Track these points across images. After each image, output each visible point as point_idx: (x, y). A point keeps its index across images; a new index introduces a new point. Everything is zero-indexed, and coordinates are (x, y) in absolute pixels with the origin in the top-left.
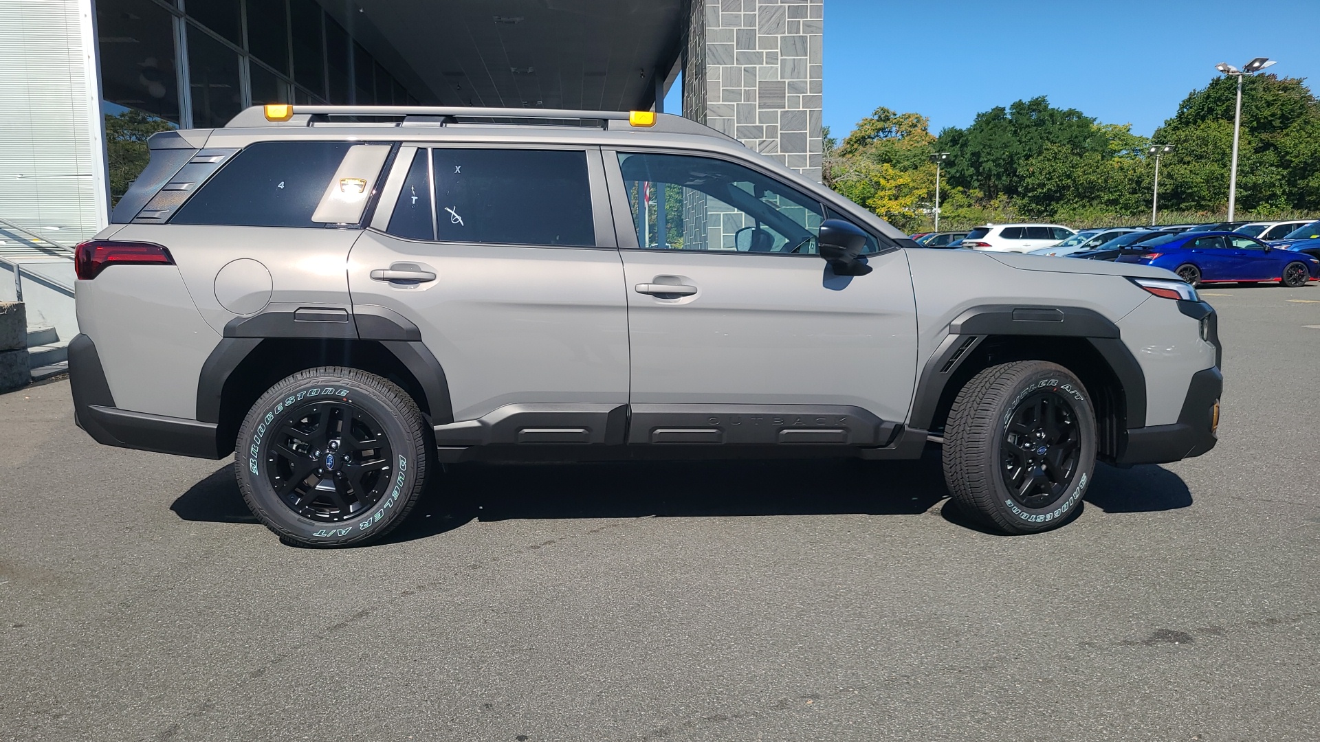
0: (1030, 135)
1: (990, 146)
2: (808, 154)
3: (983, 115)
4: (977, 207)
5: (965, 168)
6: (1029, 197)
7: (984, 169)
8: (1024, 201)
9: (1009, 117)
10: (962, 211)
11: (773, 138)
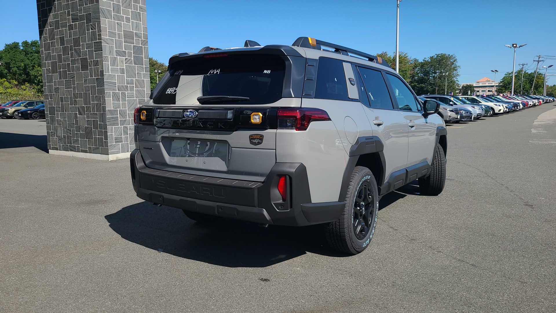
0: (34, 57)
1: (14, 60)
2: (144, 66)
3: (9, 45)
4: (16, 89)
5: (3, 69)
6: (41, 85)
7: (13, 71)
8: (38, 87)
9: (22, 48)
10: (9, 90)
11: (130, 57)
